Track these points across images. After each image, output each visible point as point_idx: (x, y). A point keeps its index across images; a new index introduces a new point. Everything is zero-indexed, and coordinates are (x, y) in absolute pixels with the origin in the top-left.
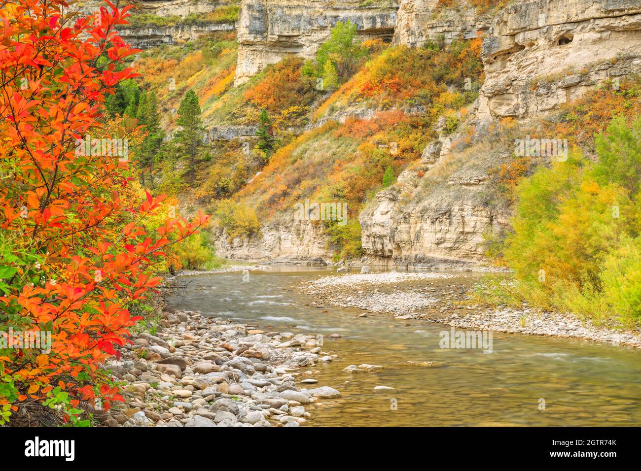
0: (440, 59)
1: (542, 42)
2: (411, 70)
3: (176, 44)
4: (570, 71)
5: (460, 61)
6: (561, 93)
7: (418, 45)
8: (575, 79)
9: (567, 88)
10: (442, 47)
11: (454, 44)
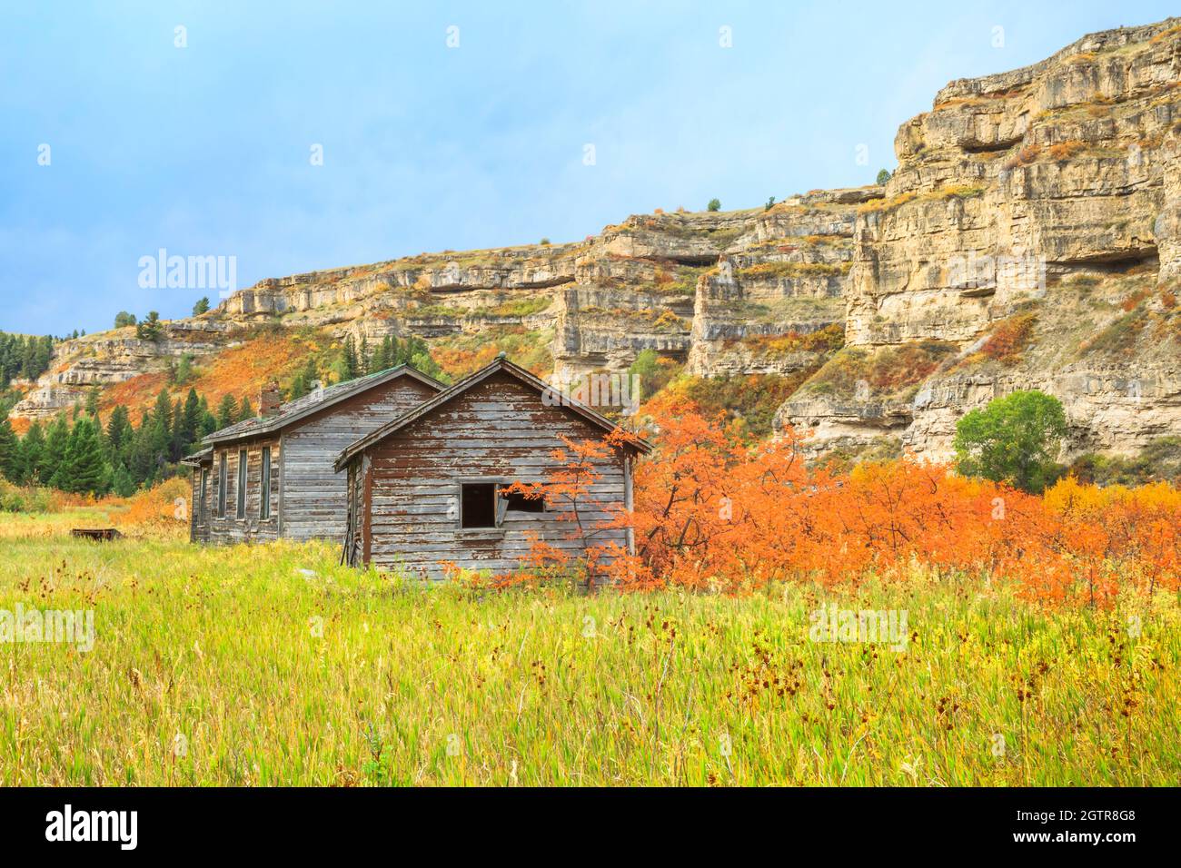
0: (728, 390)
1: (804, 424)
2: (707, 396)
3: (466, 334)
4: (818, 441)
5: (741, 391)
6: (815, 452)
7: (710, 376)
8: (820, 446)
9: (818, 450)
10: (727, 380)
11: (736, 377)
